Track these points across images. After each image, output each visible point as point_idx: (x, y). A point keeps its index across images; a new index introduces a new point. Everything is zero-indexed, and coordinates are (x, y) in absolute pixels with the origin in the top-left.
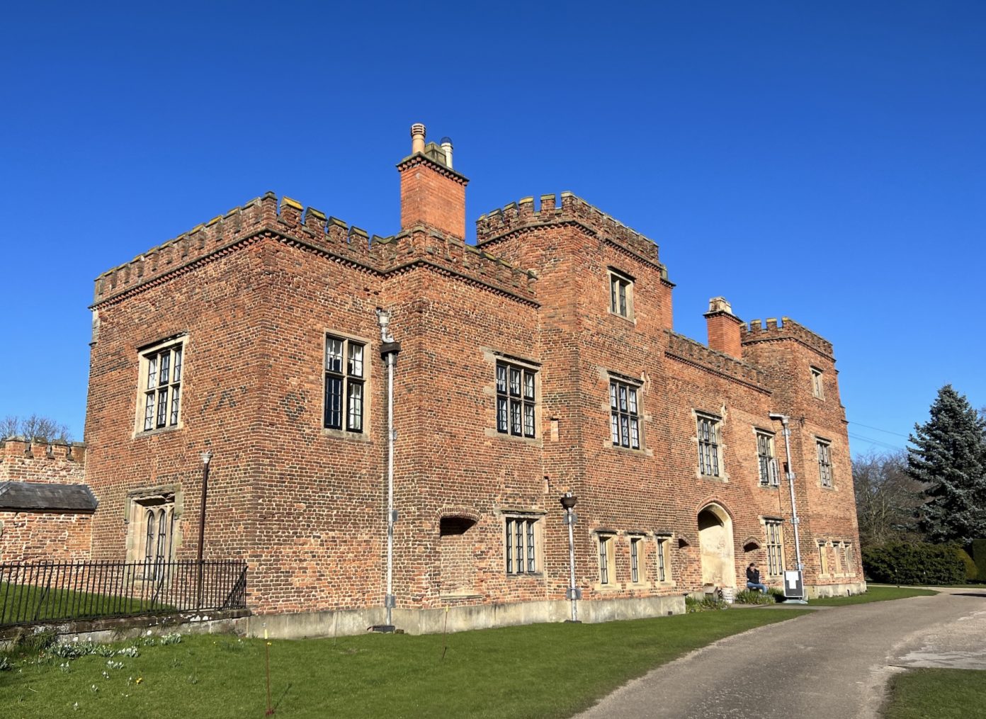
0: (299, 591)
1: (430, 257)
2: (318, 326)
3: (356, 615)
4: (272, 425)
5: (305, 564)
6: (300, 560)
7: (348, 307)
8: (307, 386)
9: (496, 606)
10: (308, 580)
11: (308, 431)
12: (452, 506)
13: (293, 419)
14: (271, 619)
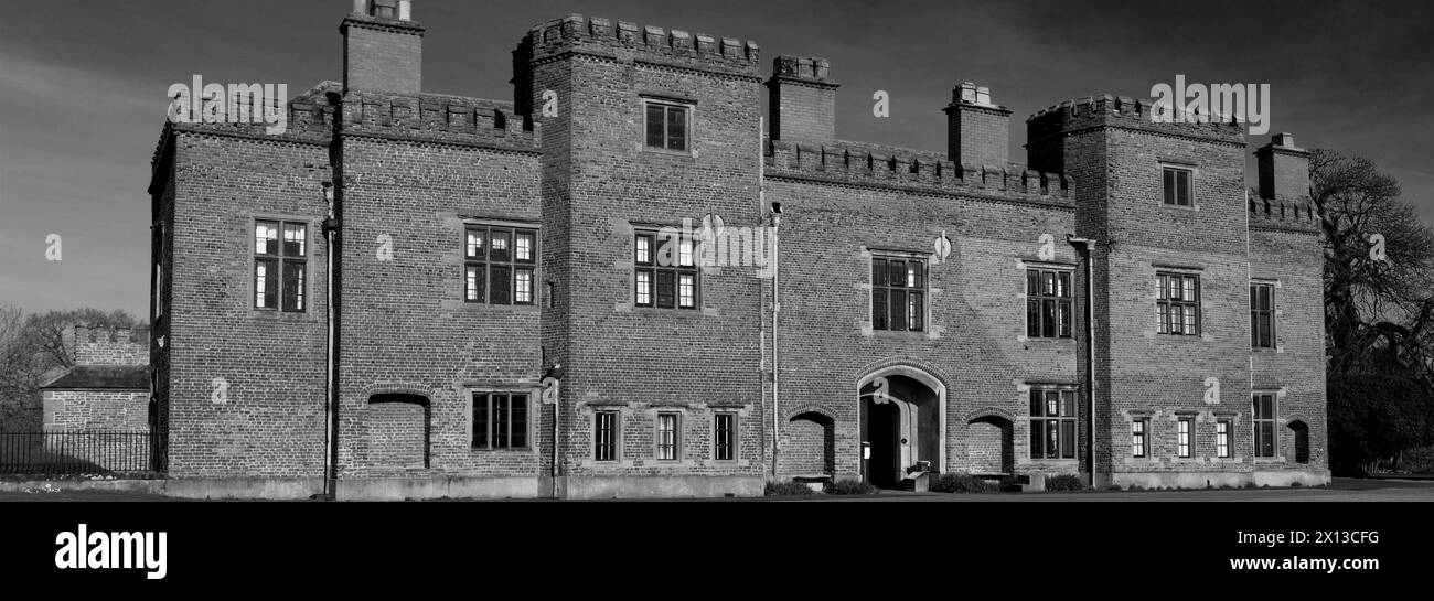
0: (224, 460)
1: (359, 126)
2: (243, 212)
3: (295, 484)
4: (188, 312)
5: (231, 437)
6: (225, 433)
7: (280, 188)
8: (230, 273)
9: (450, 480)
10: (235, 451)
11: (229, 315)
12: (389, 382)
13: (211, 305)
14: (191, 482)
